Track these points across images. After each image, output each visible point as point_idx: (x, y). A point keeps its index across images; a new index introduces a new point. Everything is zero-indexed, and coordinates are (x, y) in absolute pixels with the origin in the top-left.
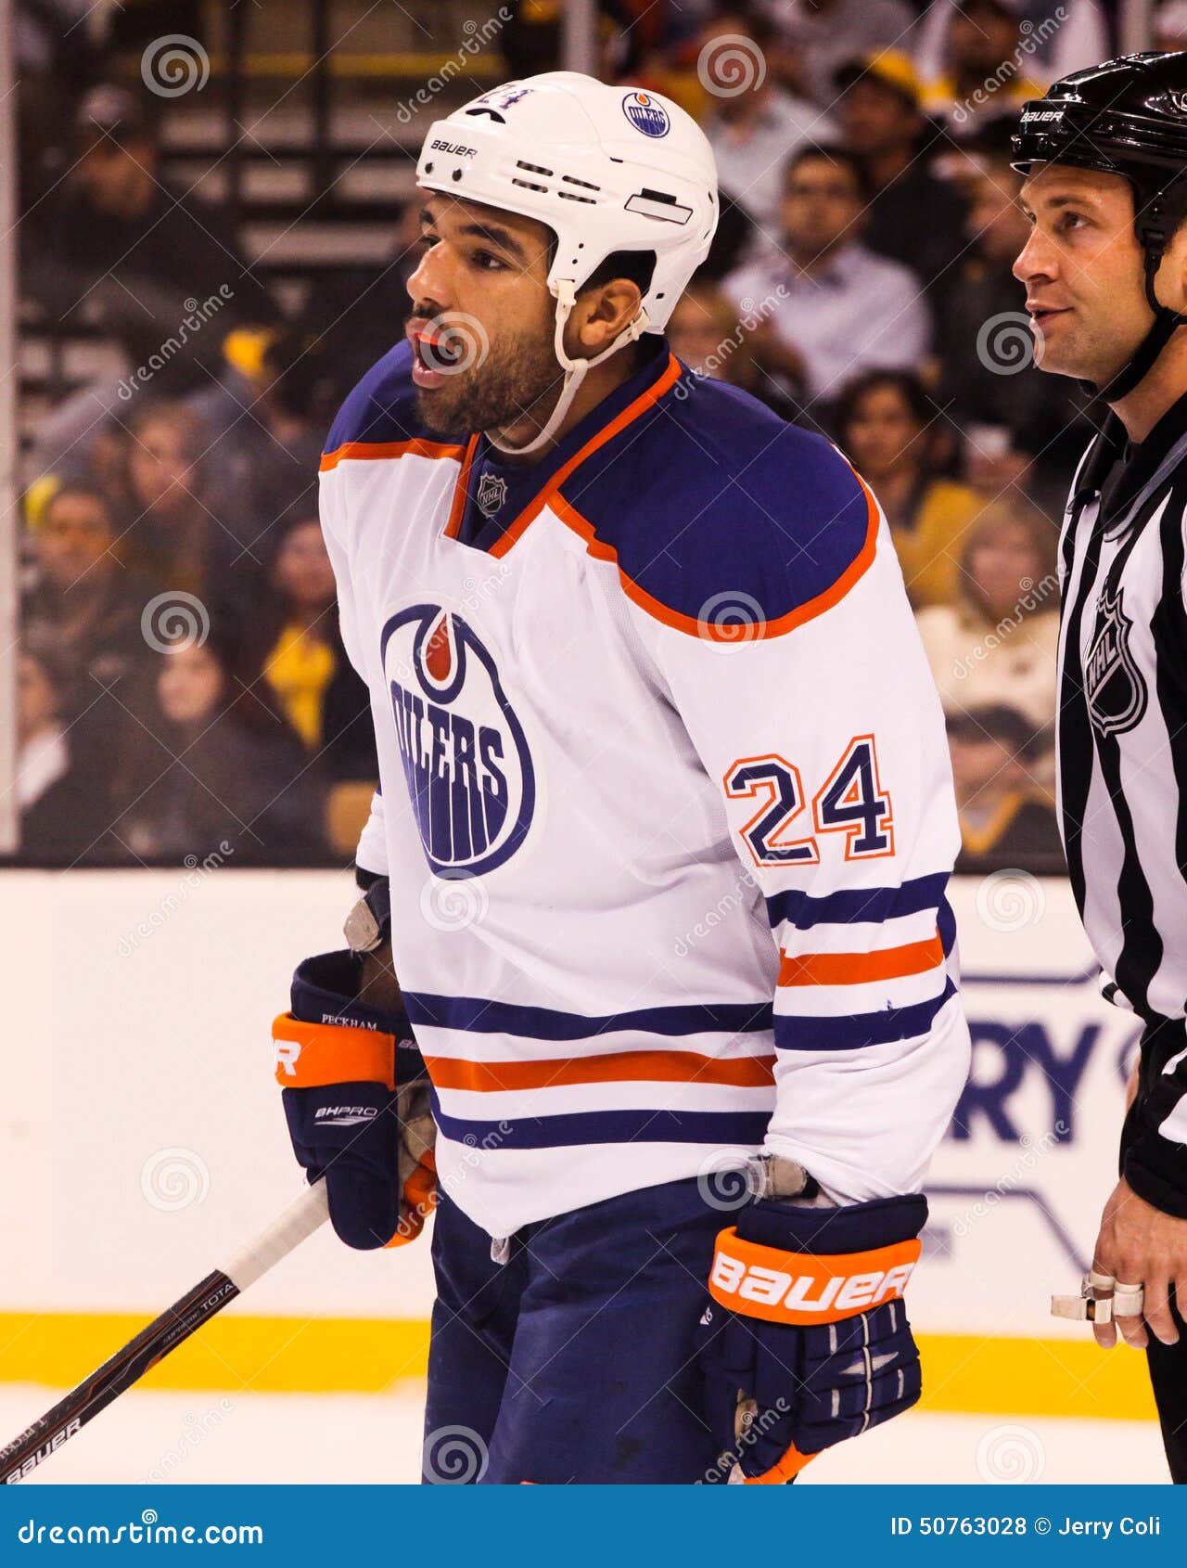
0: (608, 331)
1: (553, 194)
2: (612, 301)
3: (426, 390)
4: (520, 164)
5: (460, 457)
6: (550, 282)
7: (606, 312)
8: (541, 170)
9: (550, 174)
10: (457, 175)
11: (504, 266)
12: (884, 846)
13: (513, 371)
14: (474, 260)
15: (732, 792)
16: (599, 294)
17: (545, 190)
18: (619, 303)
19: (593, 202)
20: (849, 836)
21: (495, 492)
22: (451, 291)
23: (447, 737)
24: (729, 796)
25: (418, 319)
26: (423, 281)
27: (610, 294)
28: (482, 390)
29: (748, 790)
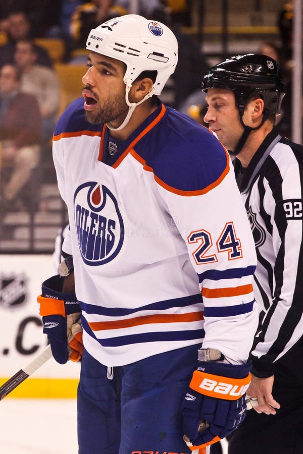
0: (143, 94)
1: (125, 53)
2: (144, 85)
3: (88, 111)
4: (116, 44)
5: (100, 136)
6: (124, 79)
7: (142, 88)
8: (122, 46)
9: (125, 47)
10: (97, 46)
11: (111, 74)
12: (239, 255)
13: (114, 106)
14: (102, 72)
15: (190, 242)
16: (140, 83)
17: (123, 52)
18: (146, 85)
19: (138, 56)
20: (229, 252)
21: (113, 147)
22: (95, 82)
23: (97, 222)
24: (189, 243)
25: (85, 90)
26: (87, 78)
27: (144, 83)
28: (105, 111)
29: (195, 241)
